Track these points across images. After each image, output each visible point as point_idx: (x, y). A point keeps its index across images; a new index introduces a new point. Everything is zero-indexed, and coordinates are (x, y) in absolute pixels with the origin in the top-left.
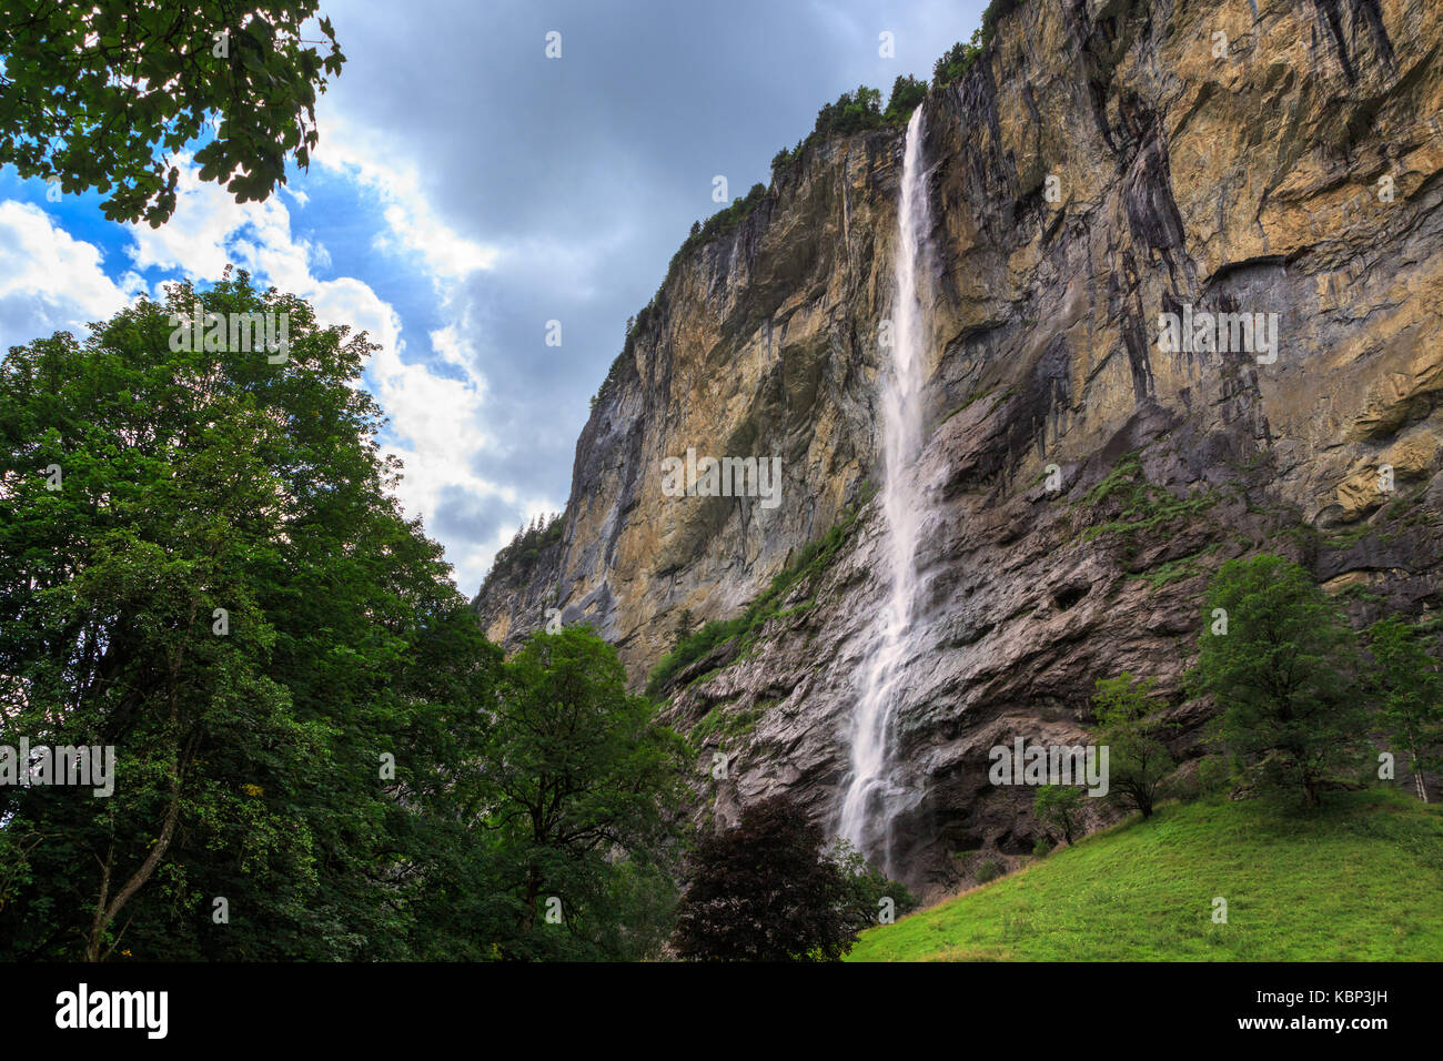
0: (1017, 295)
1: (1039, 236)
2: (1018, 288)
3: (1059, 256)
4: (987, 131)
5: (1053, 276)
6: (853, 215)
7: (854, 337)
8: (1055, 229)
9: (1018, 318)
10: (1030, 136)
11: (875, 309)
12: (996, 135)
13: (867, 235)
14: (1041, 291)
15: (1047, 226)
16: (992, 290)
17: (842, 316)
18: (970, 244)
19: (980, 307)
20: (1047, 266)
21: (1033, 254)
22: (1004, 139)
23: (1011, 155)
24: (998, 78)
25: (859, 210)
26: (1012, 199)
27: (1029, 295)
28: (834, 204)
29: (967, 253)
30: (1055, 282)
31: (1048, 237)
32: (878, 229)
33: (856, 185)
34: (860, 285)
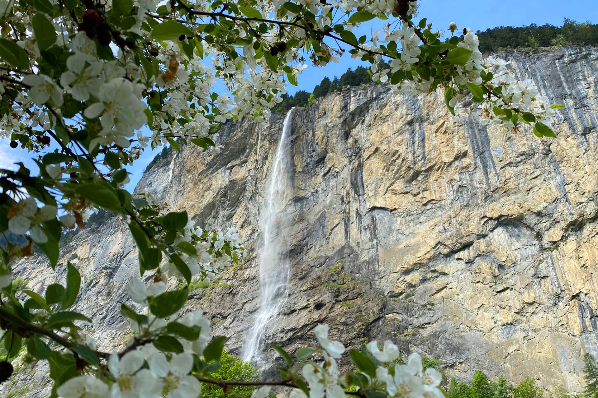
0: (313, 191)
1: (322, 174)
2: (314, 188)
3: (327, 182)
4: (311, 133)
5: (325, 189)
6: (262, 143)
7: (256, 184)
8: (327, 173)
9: (312, 198)
10: (324, 140)
11: (265, 178)
12: (314, 135)
13: (266, 152)
14: (320, 192)
15: (325, 171)
16: (305, 187)
17: (252, 174)
18: (301, 170)
19: (301, 191)
20: (323, 184)
21: (319, 179)
22: (316, 138)
23: (317, 144)
24: (317, 116)
25: (265, 142)
26: (316, 159)
27: (317, 192)
28: (255, 134)
29: (300, 172)
30: (325, 191)
31: (325, 175)
32: (270, 152)
33: (265, 133)
34: (261, 167)
